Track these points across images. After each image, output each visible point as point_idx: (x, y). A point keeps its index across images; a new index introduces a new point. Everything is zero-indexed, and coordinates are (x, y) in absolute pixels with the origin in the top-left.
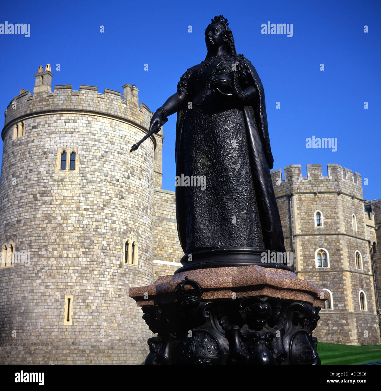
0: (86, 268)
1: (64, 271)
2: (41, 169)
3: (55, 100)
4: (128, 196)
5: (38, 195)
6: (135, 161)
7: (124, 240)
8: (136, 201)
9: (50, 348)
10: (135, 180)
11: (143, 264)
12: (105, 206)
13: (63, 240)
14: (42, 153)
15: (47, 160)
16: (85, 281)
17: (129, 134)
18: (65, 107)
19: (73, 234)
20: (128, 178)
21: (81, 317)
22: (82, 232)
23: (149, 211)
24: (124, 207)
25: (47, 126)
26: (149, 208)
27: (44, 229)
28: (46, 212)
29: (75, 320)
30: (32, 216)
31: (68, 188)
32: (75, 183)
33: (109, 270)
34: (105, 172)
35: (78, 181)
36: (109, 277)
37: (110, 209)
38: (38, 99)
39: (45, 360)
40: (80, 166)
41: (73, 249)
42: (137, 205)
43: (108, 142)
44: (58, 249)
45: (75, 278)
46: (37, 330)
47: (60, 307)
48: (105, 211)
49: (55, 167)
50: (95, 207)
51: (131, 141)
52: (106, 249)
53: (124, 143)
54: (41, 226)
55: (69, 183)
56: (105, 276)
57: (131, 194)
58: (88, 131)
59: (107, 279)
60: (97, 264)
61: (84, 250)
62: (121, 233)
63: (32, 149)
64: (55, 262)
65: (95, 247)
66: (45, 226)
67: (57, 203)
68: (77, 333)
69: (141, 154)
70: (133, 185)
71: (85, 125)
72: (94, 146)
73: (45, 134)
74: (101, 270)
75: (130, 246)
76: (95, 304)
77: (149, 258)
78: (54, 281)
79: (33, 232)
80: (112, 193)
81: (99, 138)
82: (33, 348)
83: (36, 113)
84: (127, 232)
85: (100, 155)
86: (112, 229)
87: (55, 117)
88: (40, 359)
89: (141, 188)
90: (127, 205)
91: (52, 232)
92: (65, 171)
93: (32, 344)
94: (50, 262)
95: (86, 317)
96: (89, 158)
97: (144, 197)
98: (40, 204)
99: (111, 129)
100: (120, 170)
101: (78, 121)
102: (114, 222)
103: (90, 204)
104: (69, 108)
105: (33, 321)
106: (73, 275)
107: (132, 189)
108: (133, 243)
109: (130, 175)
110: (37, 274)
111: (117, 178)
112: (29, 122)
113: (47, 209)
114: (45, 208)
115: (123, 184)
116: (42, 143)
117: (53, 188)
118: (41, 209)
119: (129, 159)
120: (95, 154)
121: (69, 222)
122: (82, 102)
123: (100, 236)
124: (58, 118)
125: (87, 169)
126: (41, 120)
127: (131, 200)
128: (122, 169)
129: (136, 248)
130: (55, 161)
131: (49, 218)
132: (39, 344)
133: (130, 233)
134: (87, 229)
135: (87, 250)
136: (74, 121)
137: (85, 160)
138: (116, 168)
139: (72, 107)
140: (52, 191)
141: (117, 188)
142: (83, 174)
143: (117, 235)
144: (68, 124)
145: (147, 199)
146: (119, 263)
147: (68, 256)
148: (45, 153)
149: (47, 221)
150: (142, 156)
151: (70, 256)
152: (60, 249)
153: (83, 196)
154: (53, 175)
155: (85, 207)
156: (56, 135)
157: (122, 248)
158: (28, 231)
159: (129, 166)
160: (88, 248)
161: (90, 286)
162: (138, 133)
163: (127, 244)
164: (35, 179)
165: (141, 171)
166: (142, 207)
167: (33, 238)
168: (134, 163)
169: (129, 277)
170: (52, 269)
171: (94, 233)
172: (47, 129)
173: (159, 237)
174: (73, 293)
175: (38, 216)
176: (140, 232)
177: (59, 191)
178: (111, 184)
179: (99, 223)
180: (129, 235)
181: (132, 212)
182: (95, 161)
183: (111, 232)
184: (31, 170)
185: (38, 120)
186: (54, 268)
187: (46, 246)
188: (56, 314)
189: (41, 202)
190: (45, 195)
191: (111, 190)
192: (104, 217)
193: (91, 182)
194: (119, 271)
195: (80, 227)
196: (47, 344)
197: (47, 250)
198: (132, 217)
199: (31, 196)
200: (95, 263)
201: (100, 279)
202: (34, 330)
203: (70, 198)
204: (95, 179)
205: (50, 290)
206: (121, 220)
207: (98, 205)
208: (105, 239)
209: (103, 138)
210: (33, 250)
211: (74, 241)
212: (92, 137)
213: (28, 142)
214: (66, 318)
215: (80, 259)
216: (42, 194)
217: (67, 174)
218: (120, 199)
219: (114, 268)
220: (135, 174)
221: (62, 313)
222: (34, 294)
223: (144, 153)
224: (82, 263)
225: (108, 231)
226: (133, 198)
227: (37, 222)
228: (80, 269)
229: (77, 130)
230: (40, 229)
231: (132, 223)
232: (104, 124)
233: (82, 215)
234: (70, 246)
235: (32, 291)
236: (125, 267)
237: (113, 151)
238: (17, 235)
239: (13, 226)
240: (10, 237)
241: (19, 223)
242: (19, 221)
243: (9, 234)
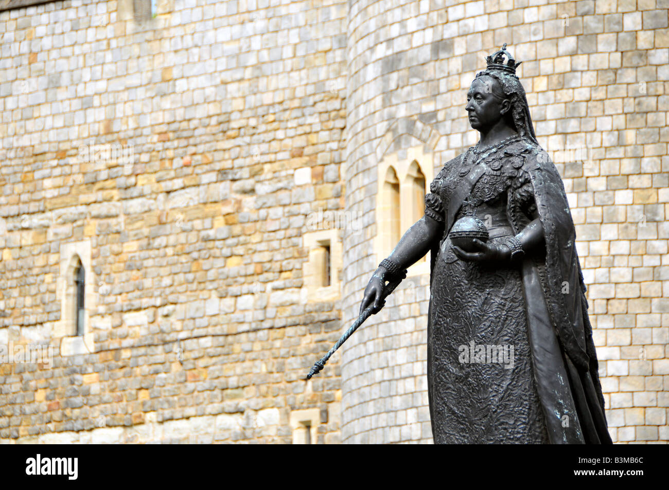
13: (658, 134)
44: (634, 181)
64: (623, 247)
66: (563, 65)
91: (601, 94)
149: (570, 43)
152: (646, 181)
170: (614, 278)
186: (622, 273)
238: (441, 116)
239: (416, 70)
240: (410, 124)
241: (443, 55)
242: (441, 47)
243: (402, 112)
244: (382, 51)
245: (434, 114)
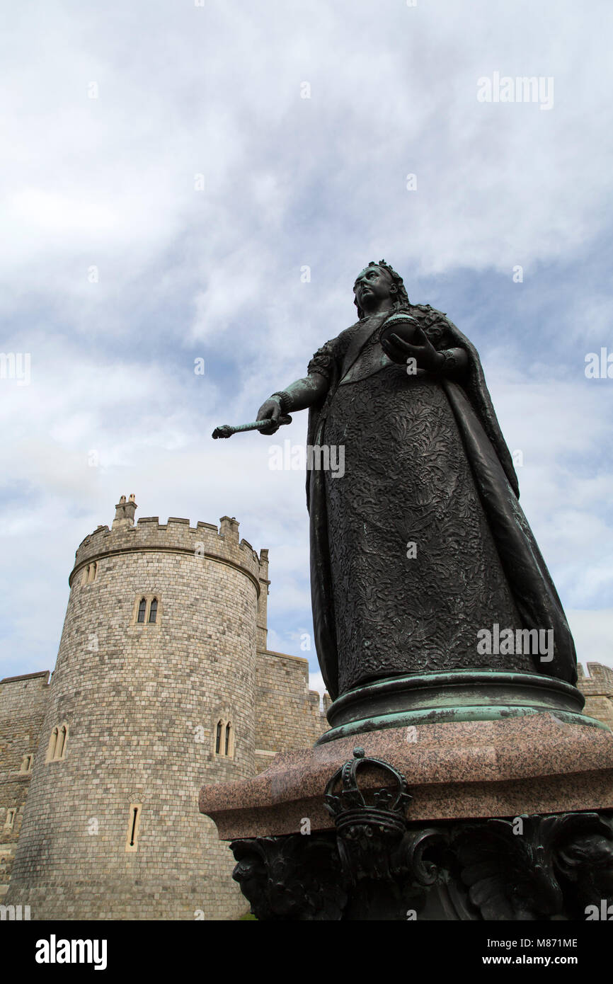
0: (162, 762)
1: (131, 766)
2: (113, 623)
3: (137, 535)
4: (222, 657)
5: (106, 657)
6: (233, 611)
7: (215, 720)
8: (233, 665)
9: (102, 890)
10: (233, 636)
11: (241, 756)
12: (192, 671)
13: (134, 721)
14: (116, 601)
15: (121, 610)
16: (159, 782)
17: (225, 577)
18: (148, 544)
19: (147, 711)
20: (224, 634)
21: (151, 838)
22: (160, 708)
23: (249, 678)
24: (216, 672)
25: (124, 566)
26: (250, 674)
27: (110, 704)
28: (113, 680)
29: (142, 844)
30: (96, 686)
31: (145, 647)
32: (154, 640)
33: (193, 764)
34: (194, 625)
35: (159, 637)
36: (193, 774)
37: (199, 676)
38: (117, 535)
39: (94, 911)
40: (163, 617)
41: (146, 733)
42: (235, 670)
43: (200, 587)
44: (126, 733)
45: (146, 776)
46: (87, 859)
47: (122, 822)
48: (192, 679)
49: (131, 619)
50: (179, 673)
51: (229, 585)
52: (191, 733)
53: (219, 588)
54: (106, 699)
55: (147, 640)
56: (188, 774)
57: (227, 656)
58: (175, 573)
59: (191, 778)
60: (177, 756)
61: (160, 734)
62: (212, 709)
63: (104, 596)
64: (120, 753)
65: (177, 730)
66: (111, 699)
67: (130, 668)
68: (143, 865)
69: (241, 602)
70: (230, 643)
71: (172, 566)
72: (182, 591)
73: (122, 577)
74: (183, 764)
75: (224, 729)
76: (172, 818)
77: (248, 746)
78: (116, 781)
79: (95, 709)
80: (201, 653)
81: (189, 581)
82: (78, 890)
83: (113, 552)
84: (220, 709)
85: (189, 603)
86: (200, 703)
87: (135, 556)
88: (87, 909)
89: (240, 647)
90: (221, 669)
91: (120, 708)
92: (143, 624)
93: (77, 883)
94: (113, 753)
95: (158, 839)
96: (174, 607)
97: (244, 660)
98: (107, 669)
99: (204, 570)
100: (214, 623)
101: (164, 561)
102: (203, 694)
103: (173, 669)
104: (154, 544)
105: (82, 845)
106: (144, 772)
107: (228, 649)
108: (228, 725)
109: (226, 629)
110: (94, 771)
111: (208, 633)
112: (103, 563)
113: (115, 676)
114: (113, 675)
115: (217, 642)
116: (117, 588)
117: (127, 647)
118: (109, 676)
119: (226, 608)
120: (183, 602)
121: (144, 693)
122: (170, 538)
123: (184, 714)
124: (140, 557)
125: (171, 622)
126: (118, 560)
127: (227, 663)
128: (216, 622)
129: (232, 732)
130: (132, 611)
131: (117, 688)
132: (87, 884)
133: (224, 710)
134: (167, 704)
135: (165, 734)
136: (159, 561)
137: (169, 610)
138: (209, 620)
139: (157, 544)
140: (124, 652)
141: (208, 647)
142: (166, 628)
143: (206, 712)
144: (150, 564)
145: (248, 663)
146: (207, 753)
147: (138, 745)
148: (120, 601)
149: (114, 693)
150: (242, 604)
151: (141, 743)
152: (129, 734)
153: (164, 658)
154: (128, 629)
155: (166, 672)
156: (136, 579)
157: (213, 732)
158: (89, 706)
159: (225, 618)
160: (167, 732)
161: (167, 789)
162: (238, 576)
163: (219, 726)
164: (105, 635)
165: (241, 625)
166: (241, 672)
167: (95, 718)
168: (231, 614)
169: (221, 776)
170: (116, 763)
171: (176, 709)
172: (124, 571)
173: (262, 716)
174: (142, 801)
175: (104, 685)
176: (237, 708)
177: (134, 651)
178: (201, 641)
179: (183, 695)
180: (222, 712)
181: (228, 679)
182: (182, 611)
183: (199, 708)
184: (100, 623)
185: (115, 560)
186: (119, 761)
187: (110, 728)
188: (116, 833)
189: (109, 666)
190: (114, 656)
191: (201, 649)
192: (190, 687)
193: (175, 638)
194: (208, 766)
195: (157, 701)
196: (99, 884)
197: (110, 735)
198: (227, 686)
199: (97, 658)
200: (175, 754)
201: (180, 777)
202: (82, 860)
203: (148, 660)
204: (180, 635)
205: (110, 796)
206: (213, 690)
207: (183, 670)
208: (190, 719)
209: (194, 582)
210: (92, 735)
211: (148, 721)
212: (181, 580)
213: (99, 588)
214: (130, 841)
215: (155, 748)
216: (112, 655)
217: (145, 628)
218: (212, 662)
219: (201, 761)
220: (232, 628)
221: (124, 832)
222: (88, 803)
223: (245, 601)
224: (157, 753)
225: (194, 707)
226: (229, 660)
227: (100, 695)
228: (154, 762)
229: (162, 572)
230: (104, 704)
231: (227, 694)
232: (196, 564)
233: (160, 684)
234: (143, 728)
235: (85, 797)
236: (216, 760)
237: (206, 598)
238: (74, 713)
239: (69, 700)
240: (65, 715)
241: (78, 696)
242: (78, 693)
243: (63, 712)
244: (60, 695)
245: (72, 712)
